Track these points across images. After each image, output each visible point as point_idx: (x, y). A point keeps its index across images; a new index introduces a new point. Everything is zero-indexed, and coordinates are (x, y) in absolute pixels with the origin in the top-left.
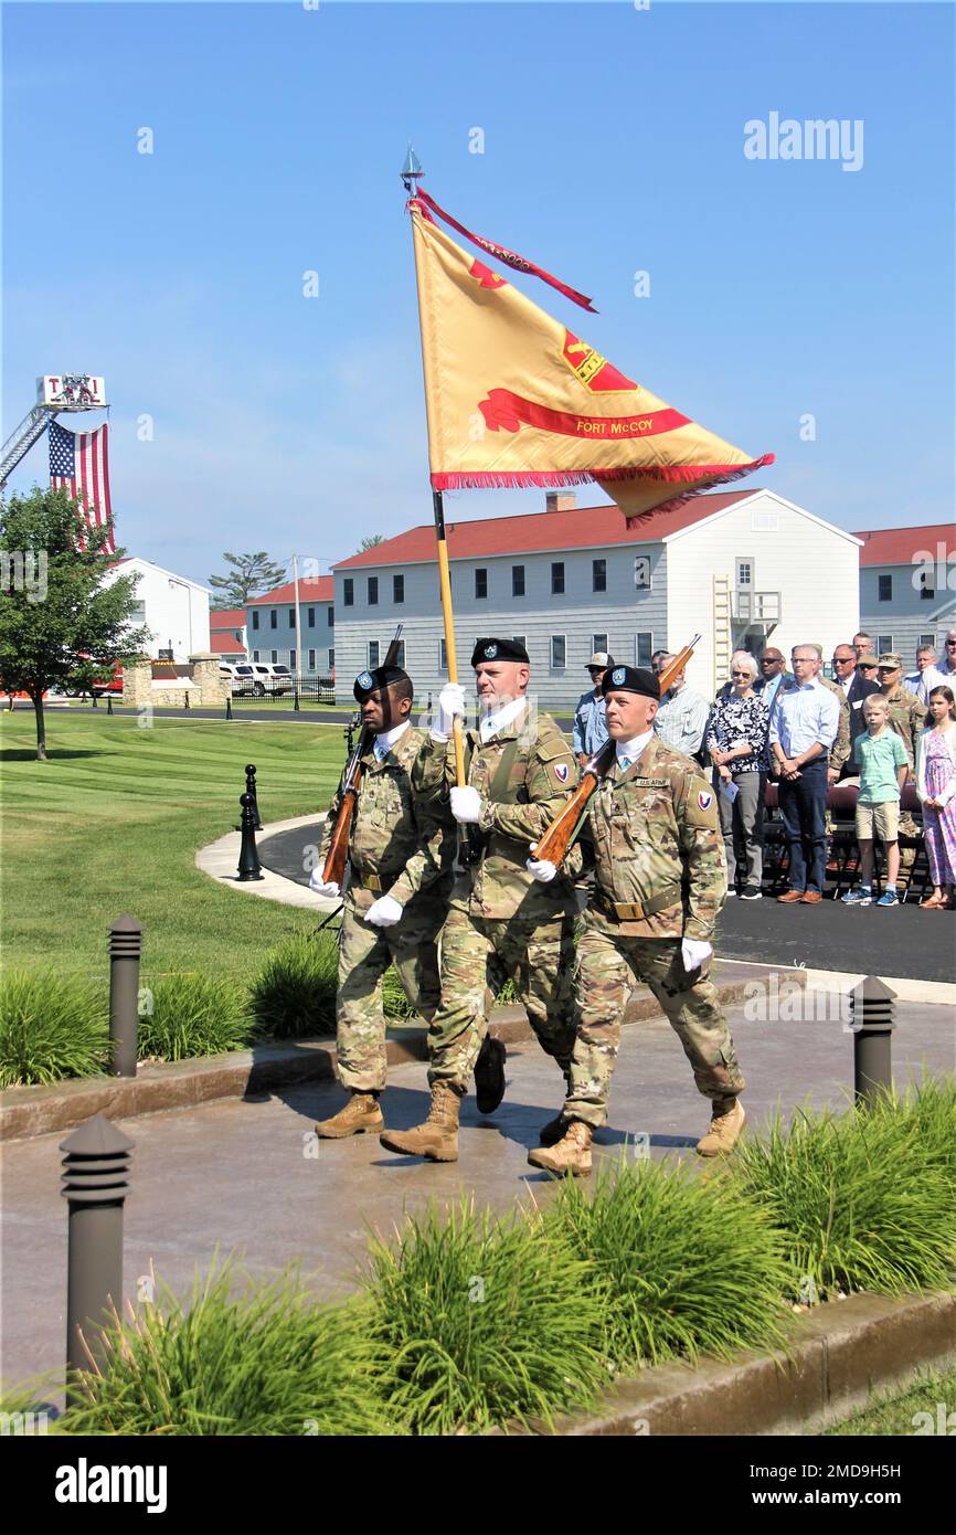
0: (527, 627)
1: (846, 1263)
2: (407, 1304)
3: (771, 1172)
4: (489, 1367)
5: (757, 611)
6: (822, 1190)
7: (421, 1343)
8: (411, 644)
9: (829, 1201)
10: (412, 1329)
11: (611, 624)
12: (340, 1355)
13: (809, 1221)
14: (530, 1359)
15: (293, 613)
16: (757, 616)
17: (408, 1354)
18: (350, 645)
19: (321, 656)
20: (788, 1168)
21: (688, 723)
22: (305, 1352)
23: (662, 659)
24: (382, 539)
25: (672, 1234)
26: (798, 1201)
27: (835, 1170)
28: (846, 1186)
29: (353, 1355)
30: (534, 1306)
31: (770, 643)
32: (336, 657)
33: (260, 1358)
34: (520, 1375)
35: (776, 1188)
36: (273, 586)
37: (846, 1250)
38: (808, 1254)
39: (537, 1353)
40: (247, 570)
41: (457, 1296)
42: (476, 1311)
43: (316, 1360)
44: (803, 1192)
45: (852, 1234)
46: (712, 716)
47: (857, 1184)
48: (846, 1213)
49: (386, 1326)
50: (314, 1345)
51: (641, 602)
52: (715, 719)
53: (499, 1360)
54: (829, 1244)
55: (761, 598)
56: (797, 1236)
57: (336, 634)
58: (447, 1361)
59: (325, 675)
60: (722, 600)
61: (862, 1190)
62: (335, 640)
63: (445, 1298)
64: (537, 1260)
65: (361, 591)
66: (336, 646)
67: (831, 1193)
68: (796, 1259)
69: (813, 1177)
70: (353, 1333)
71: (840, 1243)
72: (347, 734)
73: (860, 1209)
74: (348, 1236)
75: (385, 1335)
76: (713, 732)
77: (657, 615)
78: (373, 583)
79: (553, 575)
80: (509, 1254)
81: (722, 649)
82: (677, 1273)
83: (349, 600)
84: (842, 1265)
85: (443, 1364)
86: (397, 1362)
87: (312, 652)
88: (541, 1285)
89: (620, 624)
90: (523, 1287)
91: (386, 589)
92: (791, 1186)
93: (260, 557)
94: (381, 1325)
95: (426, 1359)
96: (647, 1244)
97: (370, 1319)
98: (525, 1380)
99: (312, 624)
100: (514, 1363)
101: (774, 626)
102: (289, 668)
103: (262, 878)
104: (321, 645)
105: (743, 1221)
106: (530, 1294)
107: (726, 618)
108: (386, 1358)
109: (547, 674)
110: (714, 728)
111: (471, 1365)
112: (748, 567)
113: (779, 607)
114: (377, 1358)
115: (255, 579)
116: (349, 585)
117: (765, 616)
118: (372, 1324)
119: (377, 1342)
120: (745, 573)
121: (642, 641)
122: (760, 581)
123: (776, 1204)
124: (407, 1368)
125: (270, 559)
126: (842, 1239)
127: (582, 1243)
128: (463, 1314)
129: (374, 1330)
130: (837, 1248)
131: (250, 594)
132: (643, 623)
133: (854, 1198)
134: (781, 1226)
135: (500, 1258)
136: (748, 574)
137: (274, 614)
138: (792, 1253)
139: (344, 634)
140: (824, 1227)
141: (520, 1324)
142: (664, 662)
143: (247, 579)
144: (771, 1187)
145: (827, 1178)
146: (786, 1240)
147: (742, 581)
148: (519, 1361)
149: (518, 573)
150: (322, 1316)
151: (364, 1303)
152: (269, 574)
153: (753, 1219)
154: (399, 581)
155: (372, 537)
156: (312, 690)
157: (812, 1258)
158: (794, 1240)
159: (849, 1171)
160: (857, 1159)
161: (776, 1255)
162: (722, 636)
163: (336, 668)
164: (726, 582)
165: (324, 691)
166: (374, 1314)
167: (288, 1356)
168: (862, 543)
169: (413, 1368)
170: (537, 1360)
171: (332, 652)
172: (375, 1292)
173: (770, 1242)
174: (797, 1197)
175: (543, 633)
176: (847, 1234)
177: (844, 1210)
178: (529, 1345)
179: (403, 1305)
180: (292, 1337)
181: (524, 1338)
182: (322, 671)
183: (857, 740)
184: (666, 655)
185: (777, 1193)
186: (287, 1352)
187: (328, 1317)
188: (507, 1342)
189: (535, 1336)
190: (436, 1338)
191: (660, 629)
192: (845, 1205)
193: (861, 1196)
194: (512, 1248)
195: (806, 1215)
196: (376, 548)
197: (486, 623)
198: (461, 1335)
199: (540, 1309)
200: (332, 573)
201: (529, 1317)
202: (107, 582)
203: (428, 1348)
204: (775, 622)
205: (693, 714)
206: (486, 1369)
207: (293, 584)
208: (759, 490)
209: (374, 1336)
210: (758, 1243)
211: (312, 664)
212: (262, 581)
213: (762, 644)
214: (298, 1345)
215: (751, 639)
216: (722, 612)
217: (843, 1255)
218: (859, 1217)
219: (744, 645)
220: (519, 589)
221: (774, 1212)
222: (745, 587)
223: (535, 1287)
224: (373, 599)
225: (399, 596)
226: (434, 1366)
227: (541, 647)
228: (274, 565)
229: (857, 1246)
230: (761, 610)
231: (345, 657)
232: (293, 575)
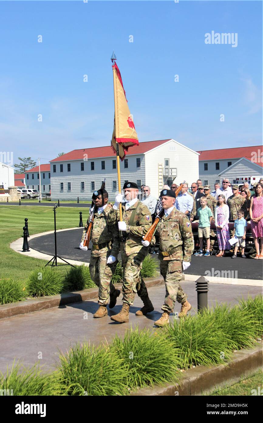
0: (106, 178)
1: (195, 357)
2: (71, 373)
3: (174, 332)
4: (94, 390)
5: (170, 173)
6: (189, 337)
7: (74, 384)
8: (72, 183)
9: (190, 340)
10: (72, 380)
11: (129, 177)
12: (51, 388)
13: (185, 346)
14: (106, 388)
15: (38, 174)
16: (170, 175)
17: (71, 388)
18: (55, 184)
19: (47, 187)
20: (179, 331)
21: (151, 205)
22: (41, 388)
23: (144, 187)
24: (64, 154)
25: (146, 350)
26: (182, 340)
27: (192, 331)
28: (195, 336)
29: (55, 388)
30: (107, 372)
31: (174, 182)
32: (51, 187)
33: (27, 390)
34: (103, 392)
35: (176, 337)
36: (32, 167)
37: (195, 354)
38: (184, 355)
39: (108, 386)
40: (25, 162)
41: (85, 370)
42: (90, 374)
43: (44, 390)
44: (183, 338)
45: (197, 349)
46: (158, 203)
47: (198, 335)
48: (195, 343)
49: (64, 380)
50: (43, 386)
51: (138, 171)
52: (159, 204)
53: (97, 388)
54: (190, 352)
55: (171, 170)
56: (182, 350)
57: (51, 181)
58: (82, 389)
59: (48, 192)
60: (161, 170)
61: (199, 337)
62: (51, 182)
63: (81, 371)
64: (108, 359)
65: (58, 168)
66: (51, 184)
67: (191, 338)
68: (181, 357)
69: (186, 333)
70: (55, 382)
71: (193, 352)
72: (54, 209)
73: (199, 342)
74: (54, 354)
75: (64, 382)
76: (158, 208)
77: (142, 175)
78: (62, 166)
79: (113, 164)
80: (100, 358)
81: (161, 184)
82: (148, 362)
83: (55, 171)
84: (194, 358)
85: (81, 390)
86: (67, 390)
87: (44, 186)
88: (109, 366)
89: (132, 177)
90: (104, 367)
91: (65, 168)
92: (180, 336)
93: (29, 159)
94: (63, 379)
95: (76, 389)
96: (139, 354)
97: (59, 378)
98: (104, 394)
99: (44, 178)
100: (101, 389)
101: (175, 177)
102: (37, 190)
103: (30, 251)
104: (47, 184)
105: (166, 346)
106: (106, 369)
107: (162, 175)
108: (64, 389)
109: (111, 191)
110: (158, 207)
111: (89, 390)
112: (168, 161)
113: (177, 172)
114: (62, 389)
115: (27, 165)
116: (55, 166)
117: (173, 175)
118: (60, 379)
119: (62, 384)
120: (167, 163)
121: (138, 182)
122: (171, 165)
123: (176, 341)
124: (70, 392)
125: (32, 159)
126: (194, 351)
127: (120, 354)
128: (87, 375)
129: (61, 381)
130: (193, 353)
131: (26, 169)
132: (138, 177)
133: (197, 339)
134: (177, 347)
135: (97, 359)
136: (168, 163)
137: (33, 175)
138: (180, 355)
139: (53, 181)
140: (189, 347)
141: (103, 378)
142: (144, 188)
143: (25, 165)
144: (174, 336)
145: (190, 334)
146: (178, 351)
147: (166, 165)
148: (103, 389)
149: (103, 163)
150: (46, 377)
151: (58, 374)
152: (32, 163)
153: (169, 346)
154: (69, 165)
155: (61, 153)
156: (44, 197)
157: (186, 356)
158: (180, 351)
159: (196, 332)
160: (198, 328)
161: (176, 356)
162: (161, 181)
163: (51, 190)
164: (162, 165)
165: (48, 197)
166: (61, 376)
167: (36, 390)
168: (199, 154)
169: (72, 392)
170: (108, 388)
171: (50, 186)
172: (61, 370)
173: (174, 352)
174: (181, 339)
175: (110, 180)
176: (195, 349)
177: (194, 342)
178: (105, 383)
179: (69, 374)
180: (37, 384)
181: (104, 382)
182: (47, 191)
183: (198, 209)
184: (145, 186)
185: (176, 338)
186: (36, 388)
187: (47, 378)
188: (99, 383)
189: (107, 381)
190: (79, 383)
191: (144, 179)
192: (195, 341)
193: (199, 338)
194: (101, 356)
195: (184, 344)
196: (62, 156)
197: (94, 177)
198: (86, 381)
199: (109, 373)
200: (50, 163)
201: (106, 376)
203: (76, 386)
204: (176, 176)
205: (152, 203)
206: (93, 391)
207: (39, 166)
208: (171, 139)
209: (61, 383)
210: (171, 352)
211: (44, 189)
212: (29, 165)
213: (172, 183)
214: (38, 386)
215: (169, 181)
216: (160, 174)
217: (194, 355)
218: (199, 344)
219: (167, 183)
220: (103, 167)
221: (175, 343)
222: (167, 167)
223: (107, 367)
224: (62, 170)
225: (69, 170)
226: (78, 391)
227: (110, 184)
228: (33, 161)
229: (198, 352)
230: (172, 173)
231: (53, 187)
232: (39, 164)
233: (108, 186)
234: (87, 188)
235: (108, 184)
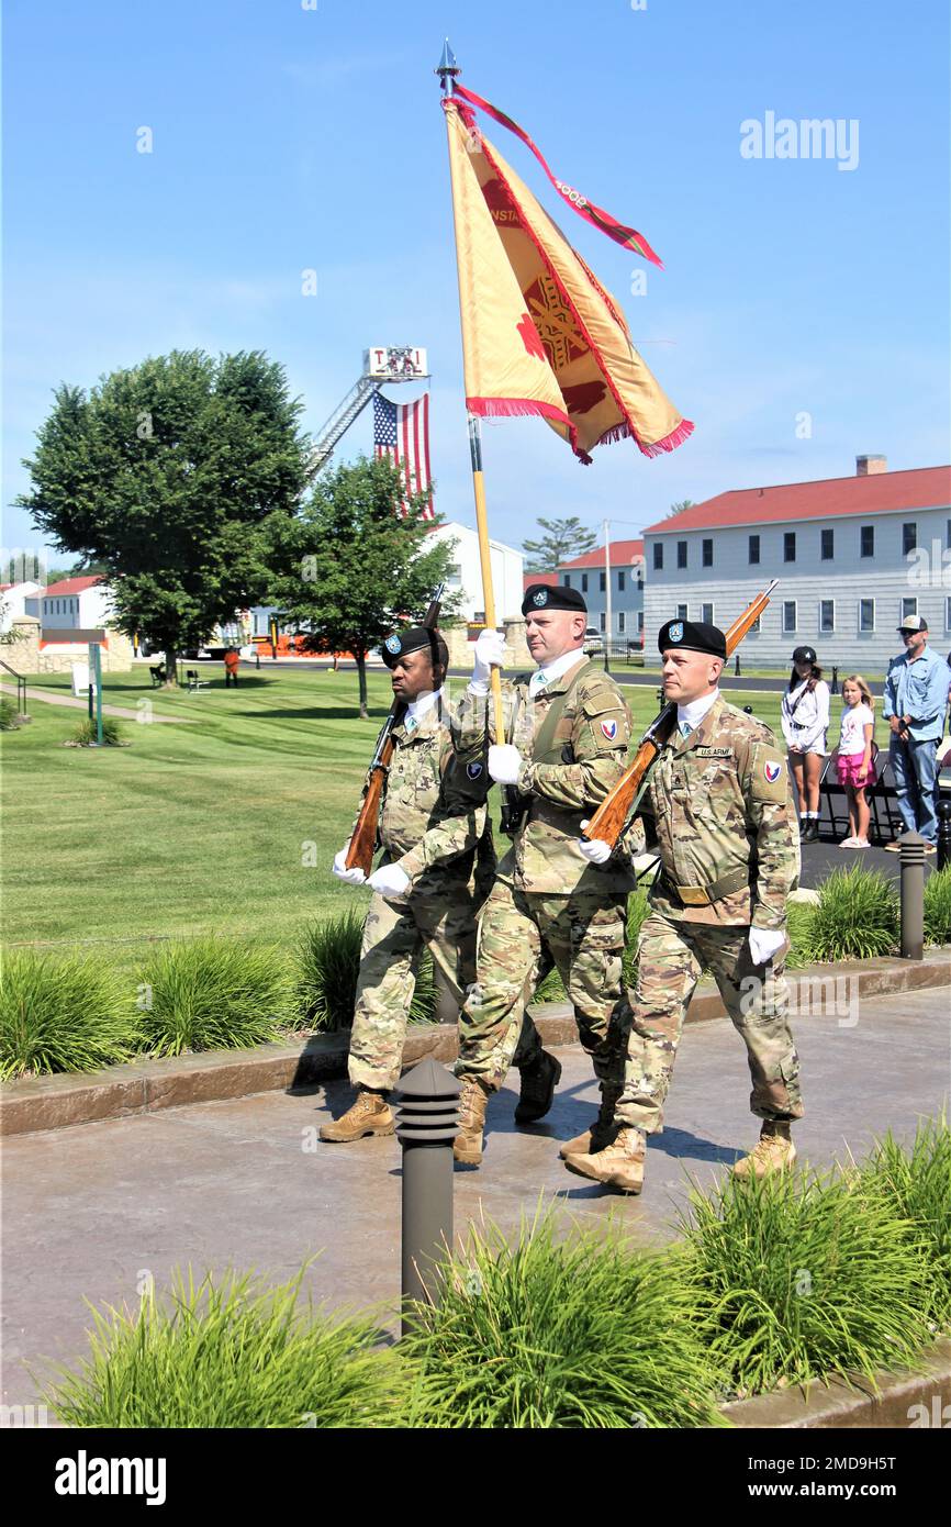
0: (835, 591)
2: (727, 1254)
4: (809, 1319)
7: (742, 1292)
8: (721, 607)
10: (732, 1279)
12: (662, 1299)
14: (850, 1314)
15: (603, 576)
17: (728, 1302)
18: (659, 608)
19: (631, 619)
22: (629, 1294)
24: (692, 504)
29: (676, 1300)
30: (854, 1262)
32: (645, 620)
33: (587, 1298)
34: (841, 1329)
36: (584, 551)
39: (856, 1309)
40: (559, 534)
41: (776, 1248)
42: (795, 1264)
43: (640, 1303)
49: (708, 1274)
50: (637, 1289)
53: (819, 1313)
57: (645, 598)
58: (768, 1311)
59: (636, 639)
62: (645, 603)
63: (764, 1250)
64: (856, 1217)
65: (670, 555)
66: (645, 609)
70: (675, 1280)
72: (660, 695)
74: (665, 1185)
75: (707, 1283)
78: (682, 547)
79: (863, 539)
80: (828, 1209)
83: (658, 563)
85: (764, 1314)
86: (719, 1310)
87: (622, 615)
88: (860, 1241)
90: (842, 1242)
91: (695, 553)
93: (572, 522)
94: (703, 1273)
95: (747, 1309)
97: (692, 1266)
98: (845, 1334)
99: (622, 586)
100: (834, 1317)
102: (599, 630)
104: (631, 608)
106: (849, 1251)
108: (708, 1305)
109: (855, 637)
111: (791, 1317)
114: (700, 1305)
115: (567, 544)
116: (658, 549)
118: (693, 1272)
119: (698, 1289)
124: (727, 1315)
125: (581, 524)
127: (902, 1202)
128: (783, 1266)
129: (695, 1277)
131: (562, 558)
135: (820, 1213)
137: (585, 577)
139: (653, 597)
141: (839, 1279)
143: (560, 544)
148: (839, 1315)
149: (827, 537)
150: (645, 1260)
151: (685, 1249)
152: (581, 539)
154: (708, 545)
155: (681, 502)
156: (621, 652)
163: (645, 631)
165: (634, 653)
166: (695, 1262)
167: (612, 1298)
169: (734, 1317)
170: (857, 1315)
171: (641, 615)
172: (695, 1241)
175: (852, 596)
178: (849, 1300)
179: (724, 1255)
180: (617, 1279)
181: (844, 1292)
182: (631, 633)
186: (611, 1295)
187: (651, 1262)
188: (827, 1295)
189: (855, 1291)
190: (756, 1288)
194: (831, 1203)
196: (686, 513)
197: (794, 586)
198: (781, 1286)
199: (860, 1264)
200: (642, 537)
201: (849, 1272)
202: (427, 547)
203: (749, 1298)
206: (805, 1322)
207: (604, 548)
209: (696, 1283)
211: (622, 627)
212: (574, 545)
214: (622, 1288)
220: (828, 552)
223: (855, 1243)
224: (682, 562)
225: (708, 560)
226: (755, 1315)
227: (849, 610)
228: (585, 529)
231: (654, 620)
232: (604, 540)
233: (841, 617)
234: (768, 625)
235: (843, 610)
